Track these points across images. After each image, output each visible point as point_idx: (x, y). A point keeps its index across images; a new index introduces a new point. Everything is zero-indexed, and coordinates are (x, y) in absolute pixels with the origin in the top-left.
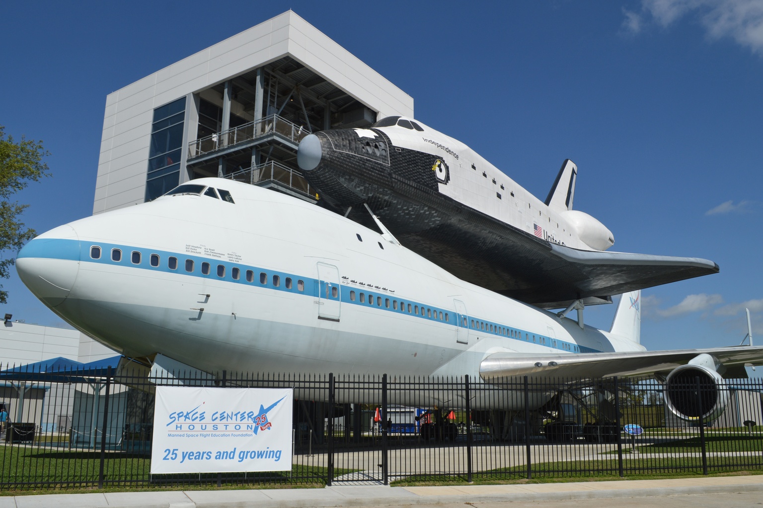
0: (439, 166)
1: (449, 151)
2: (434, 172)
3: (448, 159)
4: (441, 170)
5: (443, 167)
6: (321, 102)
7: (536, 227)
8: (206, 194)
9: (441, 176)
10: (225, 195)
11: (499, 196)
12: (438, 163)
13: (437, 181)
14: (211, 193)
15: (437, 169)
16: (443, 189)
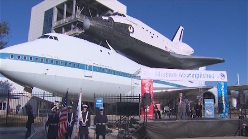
0: (130, 28)
1: (134, 23)
2: (129, 30)
3: (134, 26)
4: (131, 29)
5: (132, 28)
6: (96, 8)
7: (166, 47)
8: (50, 38)
9: (131, 31)
10: (56, 38)
11: (152, 37)
12: (130, 27)
13: (129, 32)
14: (51, 38)
15: (130, 29)
16: (131, 35)
